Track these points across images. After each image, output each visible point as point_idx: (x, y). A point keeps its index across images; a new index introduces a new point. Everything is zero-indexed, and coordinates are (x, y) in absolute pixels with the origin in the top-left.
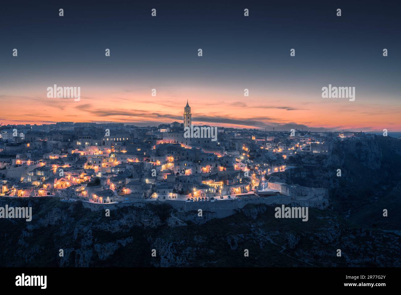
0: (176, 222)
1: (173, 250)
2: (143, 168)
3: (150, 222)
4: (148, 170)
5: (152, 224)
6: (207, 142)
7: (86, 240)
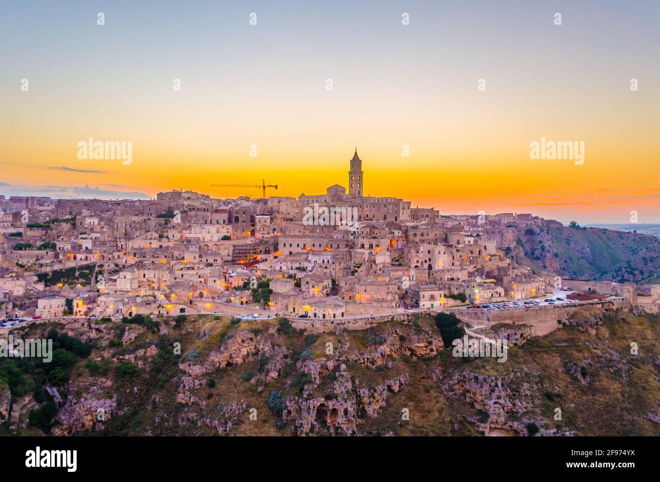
3: (427, 347)
5: (432, 350)
7: (341, 382)
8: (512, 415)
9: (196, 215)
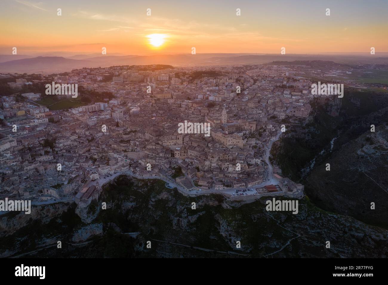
0: (227, 207)
1: (227, 223)
2: (204, 164)
5: (214, 204)
7: (184, 214)
8: (227, 230)
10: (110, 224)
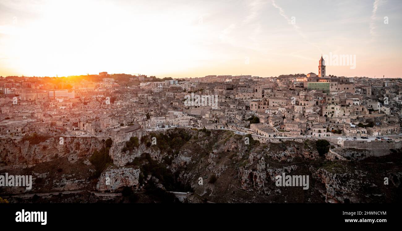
0: (336, 157)
1: (338, 181)
3: (310, 154)
4: (298, 112)
5: (312, 156)
6: (346, 89)
7: (260, 165)
8: (339, 193)
9: (240, 89)
10: (151, 178)
